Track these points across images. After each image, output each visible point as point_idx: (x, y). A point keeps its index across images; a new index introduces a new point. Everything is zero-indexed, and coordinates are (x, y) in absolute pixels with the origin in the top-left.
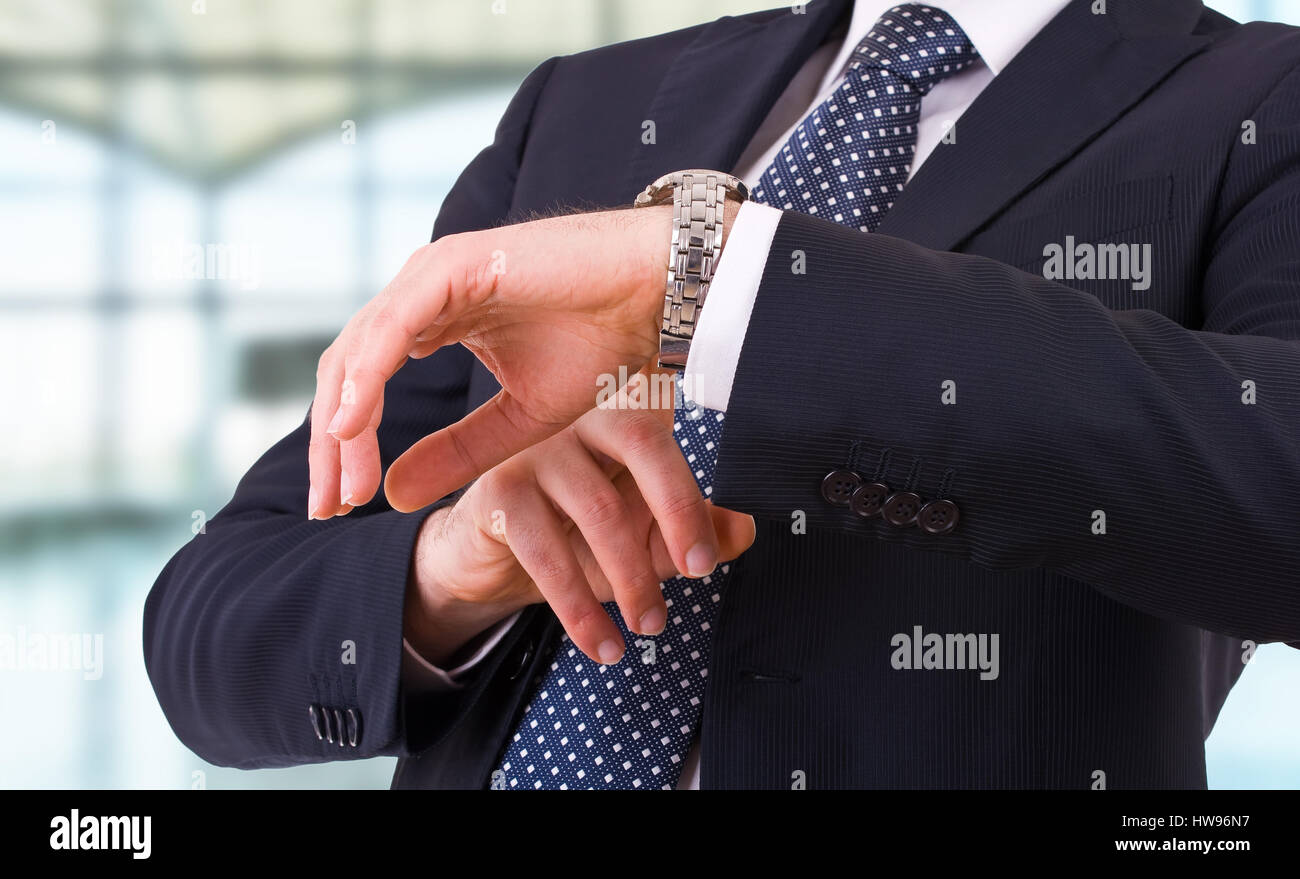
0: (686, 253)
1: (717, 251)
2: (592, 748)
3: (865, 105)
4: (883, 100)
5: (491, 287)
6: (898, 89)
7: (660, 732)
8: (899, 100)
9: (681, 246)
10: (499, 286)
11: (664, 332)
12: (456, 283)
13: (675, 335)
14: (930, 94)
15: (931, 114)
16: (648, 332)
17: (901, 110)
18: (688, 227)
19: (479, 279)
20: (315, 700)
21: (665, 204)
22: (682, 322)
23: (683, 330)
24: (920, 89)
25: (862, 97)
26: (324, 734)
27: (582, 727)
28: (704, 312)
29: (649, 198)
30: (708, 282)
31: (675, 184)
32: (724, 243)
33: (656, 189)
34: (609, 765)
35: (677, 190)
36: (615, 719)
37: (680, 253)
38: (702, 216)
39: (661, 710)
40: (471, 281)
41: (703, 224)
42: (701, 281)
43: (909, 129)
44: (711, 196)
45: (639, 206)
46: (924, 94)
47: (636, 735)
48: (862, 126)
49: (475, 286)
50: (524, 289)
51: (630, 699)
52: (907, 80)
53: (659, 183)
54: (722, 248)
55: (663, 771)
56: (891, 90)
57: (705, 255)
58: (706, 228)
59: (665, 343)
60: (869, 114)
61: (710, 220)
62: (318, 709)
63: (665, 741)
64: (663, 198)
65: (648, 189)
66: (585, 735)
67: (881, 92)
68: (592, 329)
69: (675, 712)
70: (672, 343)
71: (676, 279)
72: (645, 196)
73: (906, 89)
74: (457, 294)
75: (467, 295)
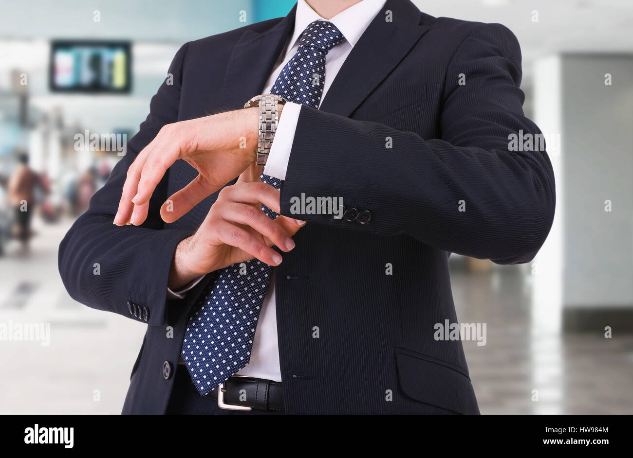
0: (265, 123)
1: (277, 122)
2: (227, 305)
3: (307, 61)
4: (313, 59)
5: (196, 145)
6: (318, 54)
7: (252, 298)
8: (318, 57)
9: (263, 120)
10: (199, 146)
11: (259, 153)
12: (182, 147)
13: (263, 153)
14: (328, 53)
15: (329, 61)
16: (253, 154)
17: (319, 61)
18: (265, 113)
19: (191, 145)
20: (130, 300)
21: (256, 106)
22: (265, 149)
23: (266, 151)
24: (325, 52)
25: (305, 58)
26: (133, 312)
27: (223, 298)
28: (273, 144)
29: (250, 105)
30: (274, 133)
31: (259, 100)
32: (279, 118)
33: (252, 102)
34: (237, 318)
35: (260, 102)
36: (235, 294)
37: (263, 123)
38: (270, 109)
39: (251, 290)
40: (188, 146)
41: (271, 112)
42: (272, 133)
43: (322, 68)
44: (273, 103)
45: (246, 108)
46: (327, 54)
47: (243, 300)
48: (306, 69)
49: (190, 147)
50: (208, 145)
51: (240, 286)
52: (321, 50)
53: (253, 99)
54: (279, 120)
55: (254, 313)
56: (315, 55)
57: (272, 123)
58: (272, 113)
59: (259, 156)
60: (308, 65)
61: (273, 110)
62: (131, 303)
63: (254, 301)
64: (255, 104)
65: (249, 102)
66: (224, 301)
67: (312, 56)
68: (232, 154)
69: (257, 290)
70: (262, 156)
71: (262, 132)
72: (248, 104)
73: (321, 53)
74: (184, 151)
75: (187, 151)
